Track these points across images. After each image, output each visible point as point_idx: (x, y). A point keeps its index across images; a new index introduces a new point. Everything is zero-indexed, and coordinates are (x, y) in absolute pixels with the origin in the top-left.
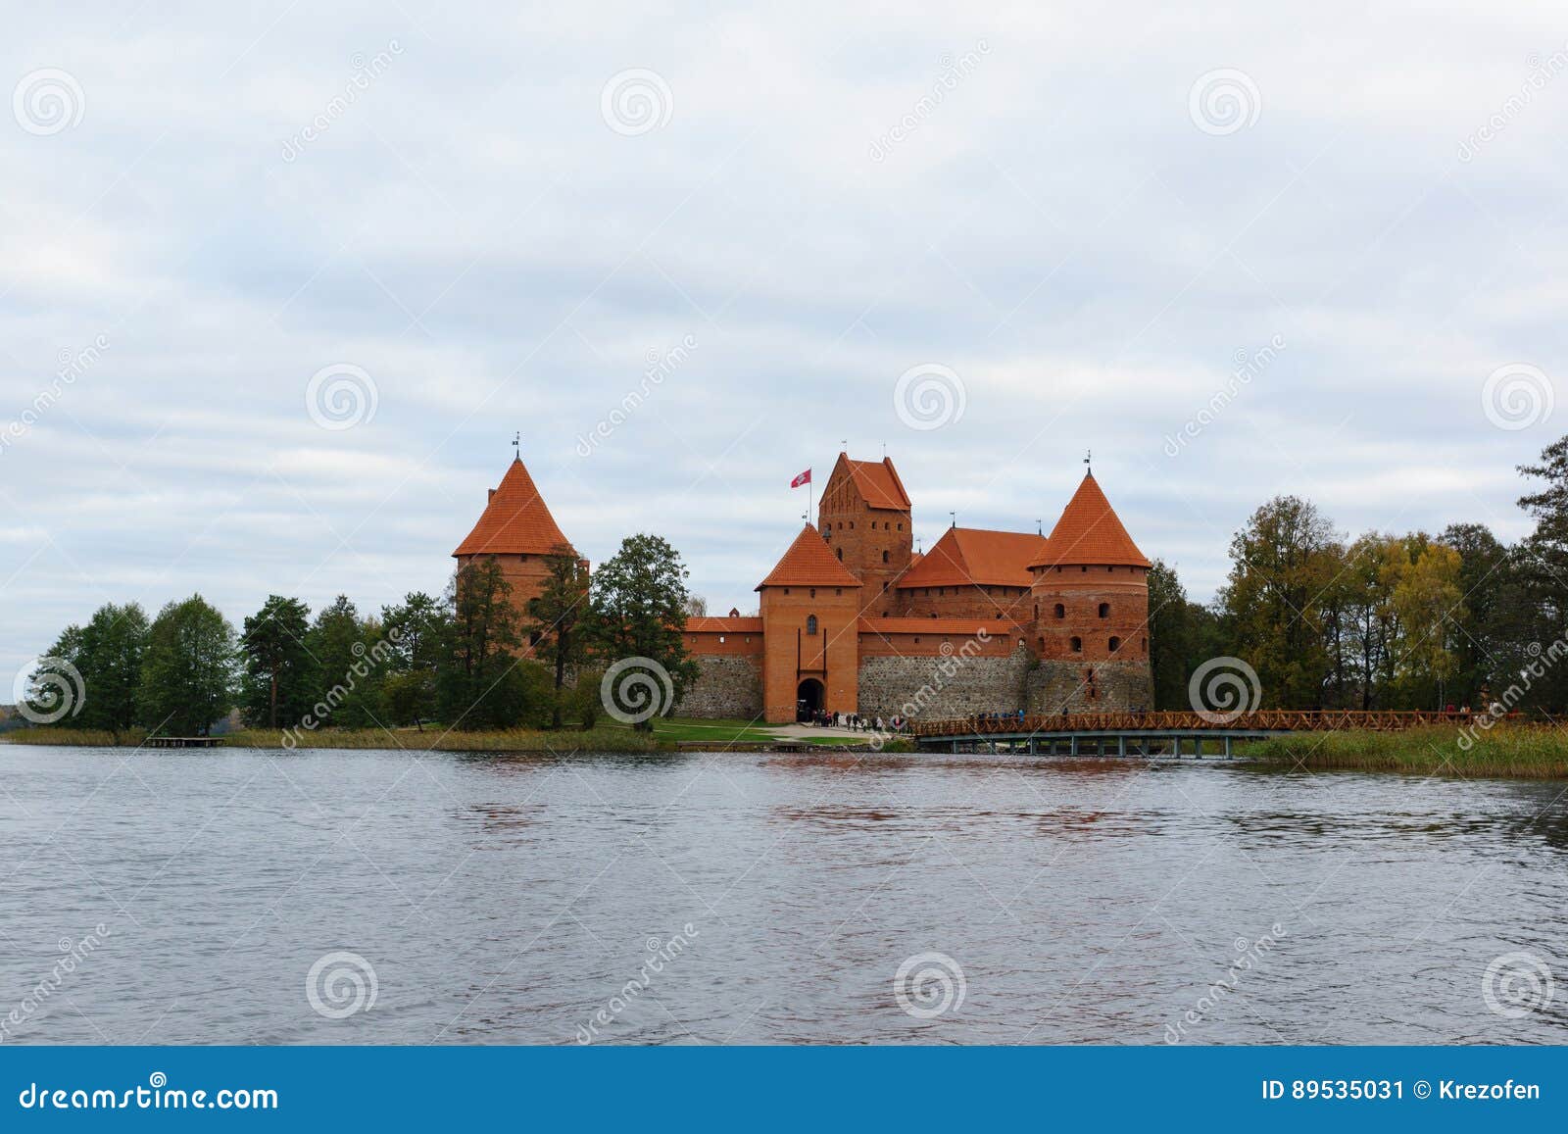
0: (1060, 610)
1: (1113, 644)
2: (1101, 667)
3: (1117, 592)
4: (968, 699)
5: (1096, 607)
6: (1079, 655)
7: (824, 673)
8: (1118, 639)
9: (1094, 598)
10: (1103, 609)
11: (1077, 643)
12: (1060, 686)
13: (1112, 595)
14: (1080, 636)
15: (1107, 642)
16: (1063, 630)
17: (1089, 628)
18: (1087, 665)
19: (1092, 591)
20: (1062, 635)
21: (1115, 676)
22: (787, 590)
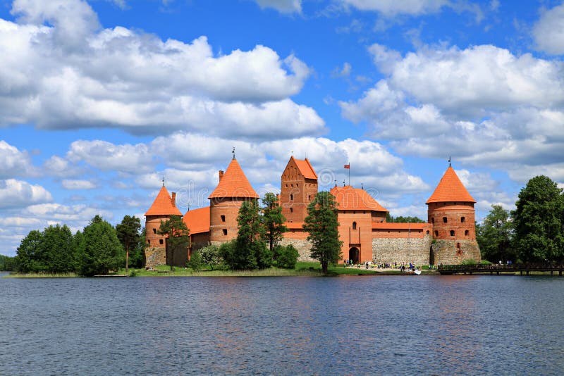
0: (445, 220)
1: (467, 232)
2: (463, 241)
5: (460, 219)
7: (359, 245)
9: (459, 215)
10: (463, 219)
11: (452, 233)
12: (447, 250)
15: (464, 232)
16: (447, 228)
17: (457, 227)
18: (457, 241)
19: (458, 213)
20: (446, 230)
21: (468, 245)
22: (345, 212)
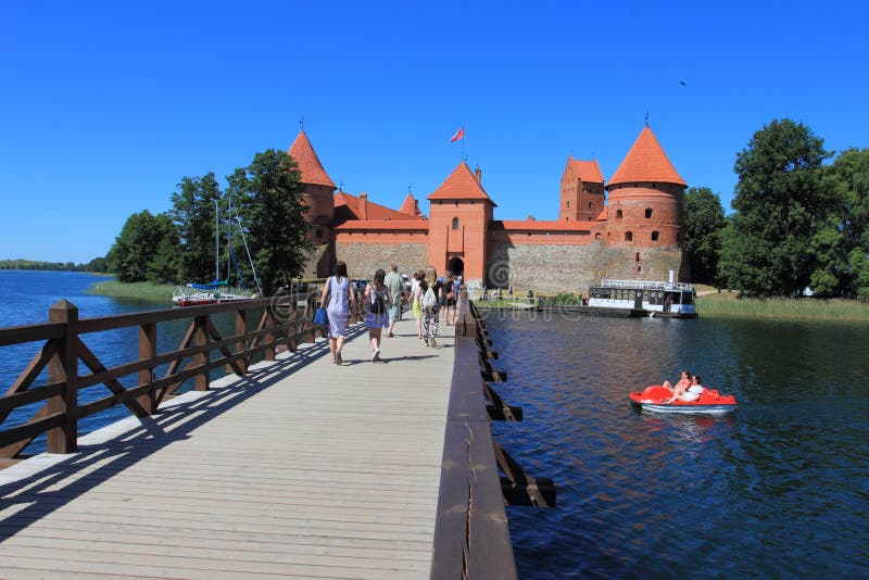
0: (620, 214)
1: (655, 235)
2: (646, 251)
3: (656, 200)
4: (561, 272)
5: (642, 212)
6: (631, 242)
7: (463, 254)
8: (658, 233)
9: (642, 205)
10: (648, 213)
11: (629, 236)
12: (618, 264)
13: (654, 203)
14: (631, 230)
15: (650, 235)
16: (621, 227)
17: (638, 225)
18: (635, 250)
19: (639, 201)
20: (619, 230)
21: (655, 256)
22: (441, 202)
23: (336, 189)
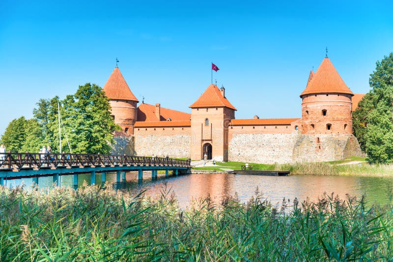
1: (328, 126)
2: (323, 137)
3: (330, 105)
4: (274, 150)
5: (321, 112)
6: (314, 131)
7: (212, 140)
8: (331, 125)
9: (320, 108)
10: (324, 112)
11: (312, 127)
12: (306, 145)
13: (328, 106)
14: (314, 124)
15: (325, 126)
17: (317, 121)
18: (317, 136)
19: (318, 105)
20: (307, 124)
21: (329, 140)
22: (198, 108)
23: (138, 102)
